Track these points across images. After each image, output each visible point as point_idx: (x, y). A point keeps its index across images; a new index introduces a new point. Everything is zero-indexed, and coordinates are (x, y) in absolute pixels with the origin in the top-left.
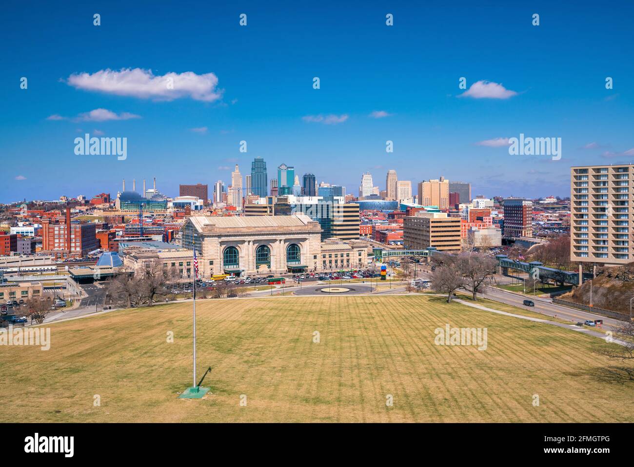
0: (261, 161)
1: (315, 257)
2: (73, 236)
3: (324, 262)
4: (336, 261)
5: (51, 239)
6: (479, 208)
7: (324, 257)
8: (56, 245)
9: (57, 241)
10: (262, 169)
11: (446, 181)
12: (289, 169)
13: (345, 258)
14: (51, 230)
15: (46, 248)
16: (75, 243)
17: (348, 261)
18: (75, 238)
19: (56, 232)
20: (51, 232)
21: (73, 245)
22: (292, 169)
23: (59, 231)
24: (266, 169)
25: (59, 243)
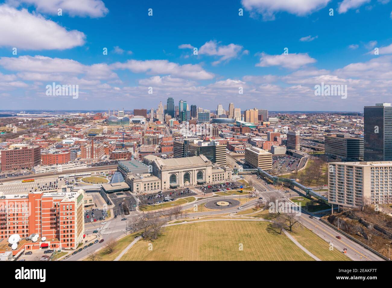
0: (172, 99)
1: (209, 177)
2: (94, 152)
3: (213, 178)
4: (218, 178)
5: (85, 153)
6: (275, 132)
7: (213, 176)
8: (87, 156)
9: (87, 154)
10: (172, 103)
11: (257, 110)
12: (184, 102)
13: (222, 176)
14: (85, 149)
15: (82, 157)
16: (96, 155)
17: (223, 177)
18: (95, 153)
19: (87, 150)
20: (85, 150)
21: (94, 156)
22: (186, 102)
23: (88, 150)
24: (173, 102)
25: (88, 155)
